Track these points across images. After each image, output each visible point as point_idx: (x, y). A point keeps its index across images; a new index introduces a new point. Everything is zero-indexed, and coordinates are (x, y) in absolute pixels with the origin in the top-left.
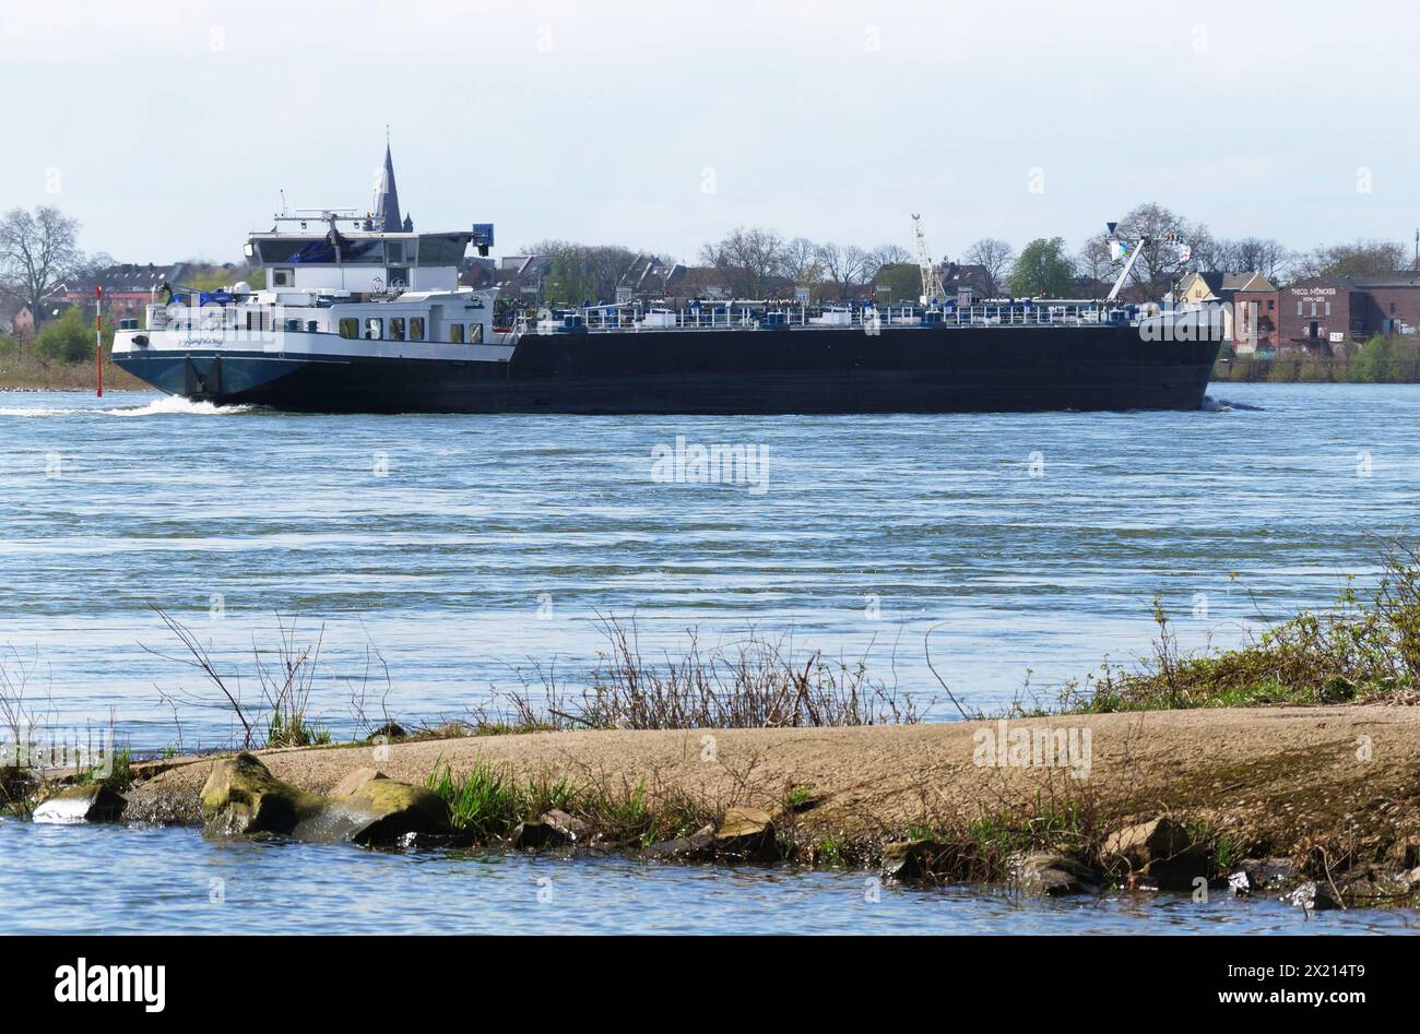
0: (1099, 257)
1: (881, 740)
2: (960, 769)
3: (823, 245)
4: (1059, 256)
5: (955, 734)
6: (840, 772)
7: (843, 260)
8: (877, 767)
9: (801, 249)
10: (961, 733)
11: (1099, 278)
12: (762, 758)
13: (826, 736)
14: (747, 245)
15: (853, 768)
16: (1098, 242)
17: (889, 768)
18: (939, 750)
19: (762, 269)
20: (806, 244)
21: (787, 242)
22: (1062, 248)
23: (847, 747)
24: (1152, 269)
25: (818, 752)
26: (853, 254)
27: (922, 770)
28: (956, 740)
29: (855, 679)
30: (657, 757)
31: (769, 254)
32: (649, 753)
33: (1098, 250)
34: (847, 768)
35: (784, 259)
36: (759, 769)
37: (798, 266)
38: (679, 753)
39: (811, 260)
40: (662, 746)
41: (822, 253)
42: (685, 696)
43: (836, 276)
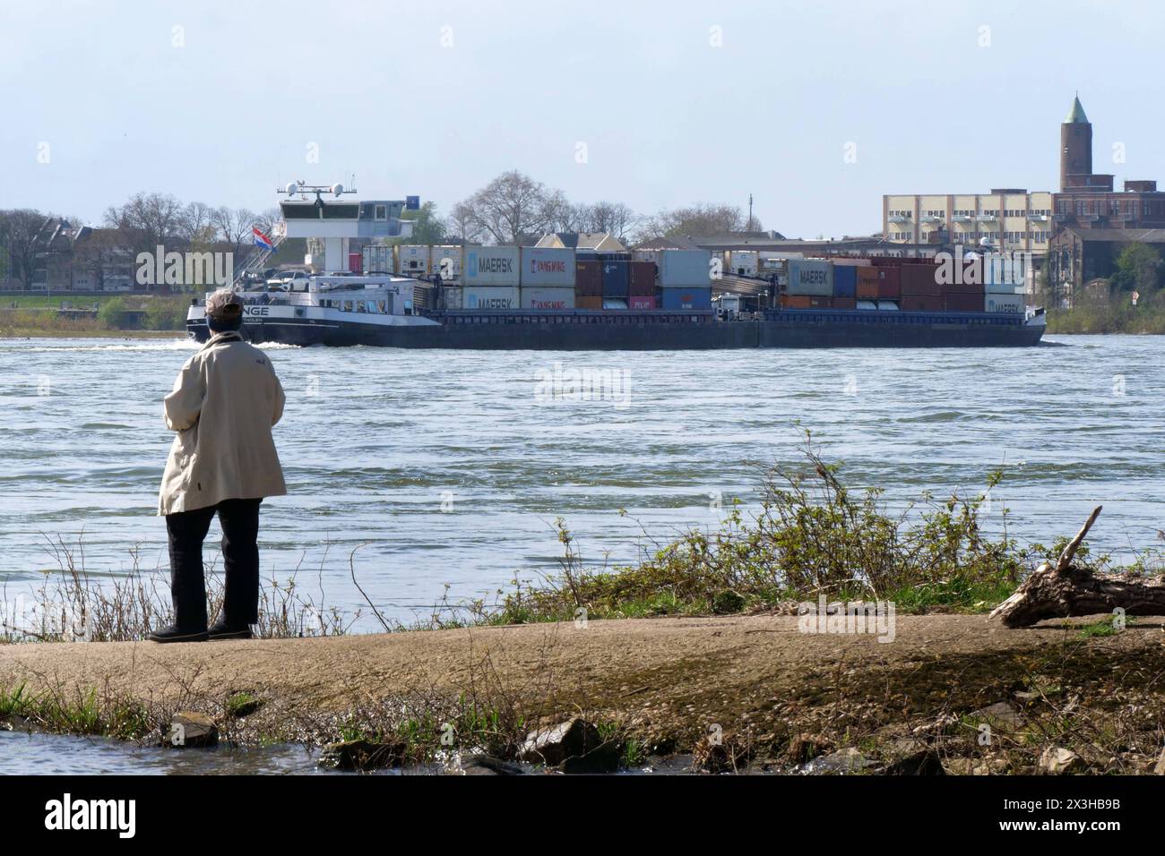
0: (466, 219)
1: (314, 650)
2: (388, 675)
3: (217, 208)
4: (431, 219)
5: (382, 644)
6: (277, 679)
7: (235, 221)
8: (312, 674)
9: (197, 212)
10: (388, 644)
11: (467, 238)
12: (204, 667)
13: (263, 647)
14: (147, 208)
15: (290, 675)
16: (465, 206)
17: (322, 675)
18: (368, 659)
19: (162, 230)
20: (202, 207)
21: (185, 206)
22: (433, 211)
23: (284, 657)
24: (514, 230)
25: (256, 661)
26: (244, 216)
27: (353, 677)
28: (384, 650)
29: (285, 595)
30: (107, 667)
31: (168, 216)
32: (99, 664)
33: (464, 213)
34: (284, 676)
35: (181, 222)
36: (202, 677)
37: (195, 228)
38: (127, 663)
39: (206, 222)
40: (111, 656)
41: (216, 216)
42: (129, 611)
43: (229, 237)
